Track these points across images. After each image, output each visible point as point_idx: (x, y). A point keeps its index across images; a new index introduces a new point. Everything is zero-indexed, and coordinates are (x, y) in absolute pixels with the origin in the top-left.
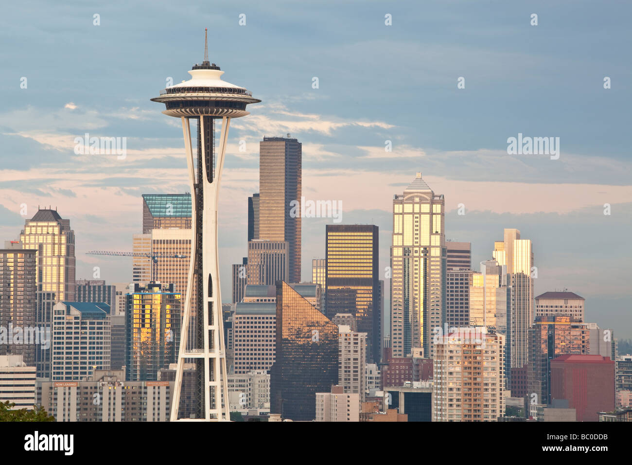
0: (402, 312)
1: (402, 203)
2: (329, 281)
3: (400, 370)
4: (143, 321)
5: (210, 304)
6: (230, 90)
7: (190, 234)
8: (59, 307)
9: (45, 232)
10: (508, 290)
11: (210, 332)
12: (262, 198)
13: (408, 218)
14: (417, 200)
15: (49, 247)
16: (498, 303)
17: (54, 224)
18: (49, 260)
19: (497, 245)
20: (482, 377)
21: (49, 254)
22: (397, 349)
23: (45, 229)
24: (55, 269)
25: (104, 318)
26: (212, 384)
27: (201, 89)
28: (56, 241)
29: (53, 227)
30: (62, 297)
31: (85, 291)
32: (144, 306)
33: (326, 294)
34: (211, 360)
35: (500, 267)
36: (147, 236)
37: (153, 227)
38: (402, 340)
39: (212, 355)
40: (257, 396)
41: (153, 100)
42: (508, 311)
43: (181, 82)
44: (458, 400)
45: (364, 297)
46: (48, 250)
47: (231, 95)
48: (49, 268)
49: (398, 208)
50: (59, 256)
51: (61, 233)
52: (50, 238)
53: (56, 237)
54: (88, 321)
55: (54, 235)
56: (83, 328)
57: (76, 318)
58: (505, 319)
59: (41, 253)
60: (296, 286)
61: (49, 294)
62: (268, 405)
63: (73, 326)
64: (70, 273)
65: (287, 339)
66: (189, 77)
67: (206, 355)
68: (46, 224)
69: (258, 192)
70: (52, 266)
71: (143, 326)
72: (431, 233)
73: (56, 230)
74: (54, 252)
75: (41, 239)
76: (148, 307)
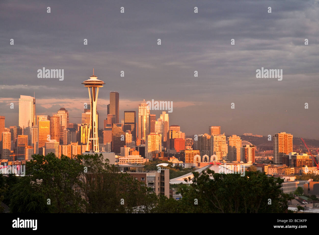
0: (141, 130)
1: (140, 106)
2: (125, 123)
3: (140, 142)
4: (83, 132)
5: (95, 128)
6: (99, 81)
7: (90, 113)
8: (65, 129)
9: (62, 113)
10: (163, 125)
11: (95, 134)
12: (110, 105)
13: (142, 109)
14: (144, 105)
15: (63, 116)
16: (161, 127)
17: (64, 111)
18: (63, 119)
19: (161, 115)
20: (156, 144)
21: (63, 118)
22: (140, 138)
23: (62, 112)
24: (64, 121)
25: (75, 131)
26: (95, 145)
27: (92, 81)
28: (65, 115)
29: (64, 112)
30: (66, 127)
31: (71, 126)
32: (83, 129)
33: (124, 126)
34: (95, 140)
35: (161, 120)
36: (85, 114)
37: (86, 112)
38: (141, 136)
39: (95, 139)
40: (108, 148)
41: (82, 84)
42: (163, 129)
43: (88, 80)
44: (150, 148)
45: (133, 127)
46: (63, 117)
47: (99, 82)
48: (63, 121)
49: (140, 107)
50: (65, 118)
51: (66, 113)
52: (63, 114)
53: (65, 114)
54: (71, 132)
55: (64, 113)
56: (70, 134)
57: (69, 132)
58: (162, 131)
59: (61, 117)
60: (117, 124)
61: (63, 126)
62: (110, 150)
63: (68, 133)
64: (68, 122)
65: (114, 136)
66: (90, 79)
67: (94, 139)
68: (62, 111)
69: (109, 104)
70: (64, 120)
71: (83, 133)
72: (147, 113)
73: (65, 112)
74: (64, 117)
75: (61, 114)
76: (84, 129)
